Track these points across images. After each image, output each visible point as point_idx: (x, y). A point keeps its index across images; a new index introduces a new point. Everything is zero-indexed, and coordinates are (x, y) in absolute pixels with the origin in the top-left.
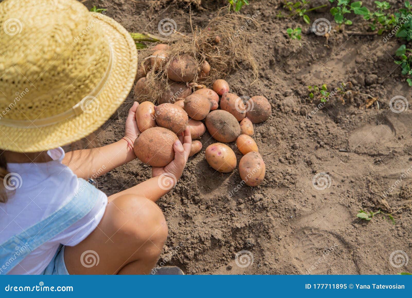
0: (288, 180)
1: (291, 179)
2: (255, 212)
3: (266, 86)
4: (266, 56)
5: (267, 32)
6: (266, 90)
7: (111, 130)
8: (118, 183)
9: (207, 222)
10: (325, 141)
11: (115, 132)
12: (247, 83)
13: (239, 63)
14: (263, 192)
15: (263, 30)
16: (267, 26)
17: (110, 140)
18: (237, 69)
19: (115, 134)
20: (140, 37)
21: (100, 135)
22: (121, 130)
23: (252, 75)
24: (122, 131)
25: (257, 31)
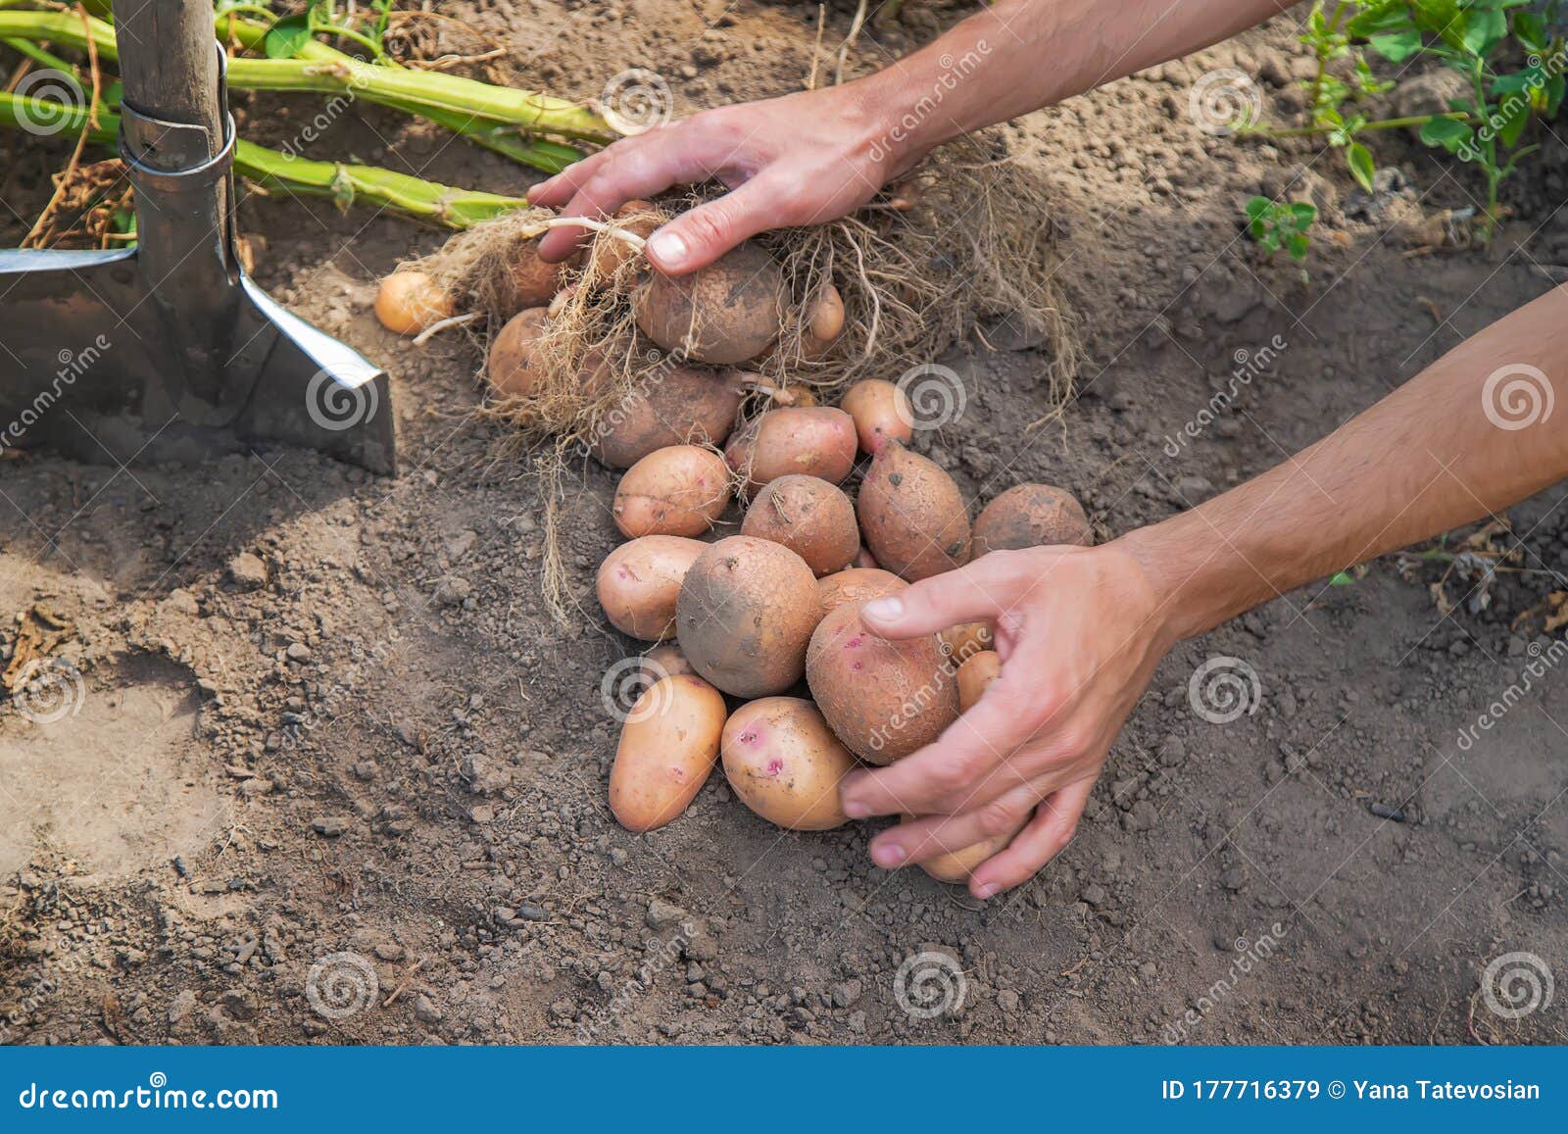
0: (1092, 905)
1: (1112, 903)
2: (902, 1031)
3: (1100, 443)
4: (1127, 306)
5: (1163, 192)
6: (1092, 461)
7: (350, 518)
8: (321, 769)
9: (672, 1028)
10: (1313, 755)
11: (364, 531)
12: (1011, 416)
13: (987, 320)
14: (964, 941)
15: (1147, 179)
16: (1170, 164)
17: (332, 567)
18: (969, 346)
19: (364, 544)
20: (570, 122)
21: (294, 537)
22: (392, 529)
23: (1045, 382)
24: (395, 534)
25: (1119, 180)
